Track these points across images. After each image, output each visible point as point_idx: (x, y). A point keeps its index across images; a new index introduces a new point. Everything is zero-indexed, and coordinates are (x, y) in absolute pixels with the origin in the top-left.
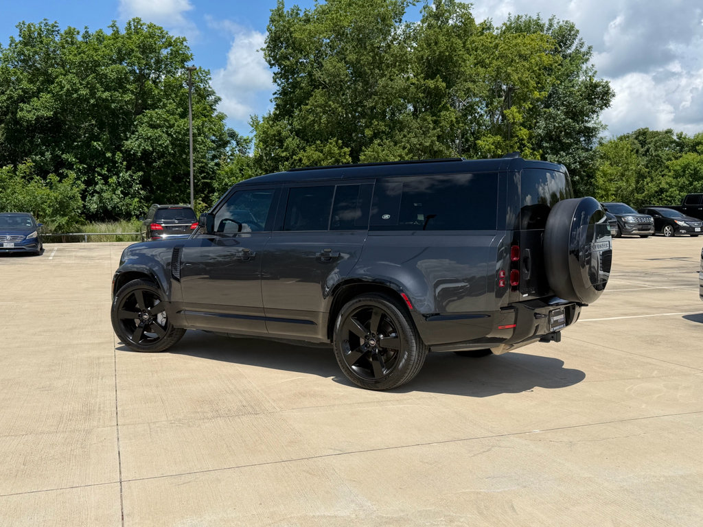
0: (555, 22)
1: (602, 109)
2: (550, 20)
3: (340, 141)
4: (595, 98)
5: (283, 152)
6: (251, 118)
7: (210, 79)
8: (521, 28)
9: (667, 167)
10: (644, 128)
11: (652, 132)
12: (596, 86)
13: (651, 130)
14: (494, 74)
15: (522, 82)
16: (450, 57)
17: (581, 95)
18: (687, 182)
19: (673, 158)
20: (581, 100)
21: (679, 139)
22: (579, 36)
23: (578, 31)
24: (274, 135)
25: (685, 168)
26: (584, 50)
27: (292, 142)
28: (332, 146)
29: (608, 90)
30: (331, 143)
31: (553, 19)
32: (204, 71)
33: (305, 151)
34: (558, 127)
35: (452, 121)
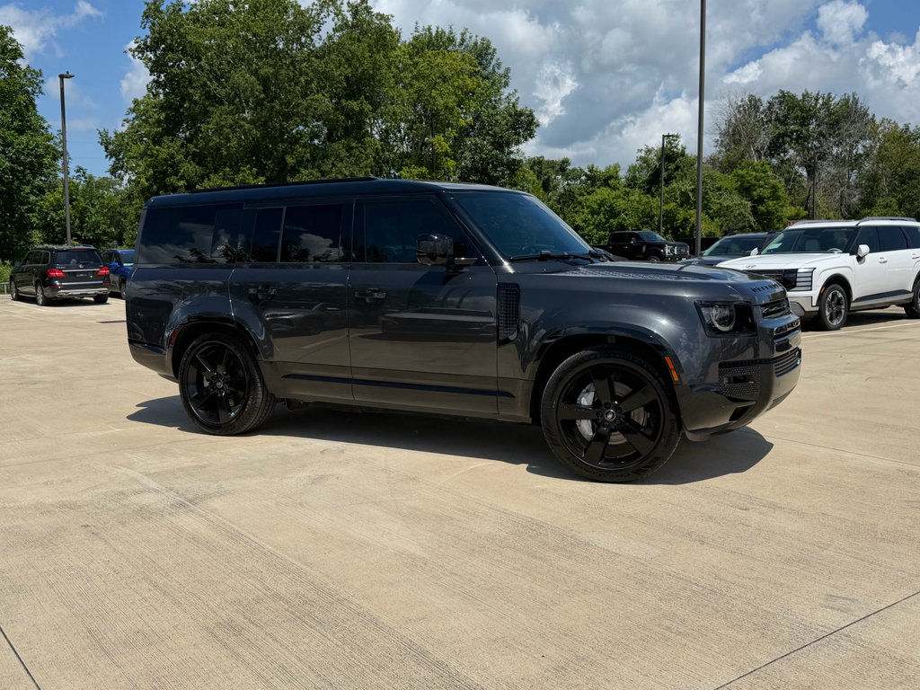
0: (468, 35)
1: (526, 140)
2: (463, 34)
3: (255, 169)
4: (519, 128)
5: (178, 180)
6: (100, 133)
7: (43, 81)
8: (433, 43)
9: (580, 203)
10: (539, 156)
11: (548, 161)
12: (521, 114)
13: (546, 159)
14: (415, 96)
15: (446, 107)
16: (373, 76)
17: (507, 125)
18: (604, 220)
19: (585, 194)
20: (507, 130)
21: (590, 171)
22: (496, 56)
23: (494, 50)
24: (166, 160)
25: (601, 204)
26: (501, 71)
27: (189, 168)
28: (247, 175)
29: (533, 120)
30: (244, 171)
31: (465, 33)
32: (34, 71)
33: (209, 180)
34: (484, 160)
35: (377, 149)
